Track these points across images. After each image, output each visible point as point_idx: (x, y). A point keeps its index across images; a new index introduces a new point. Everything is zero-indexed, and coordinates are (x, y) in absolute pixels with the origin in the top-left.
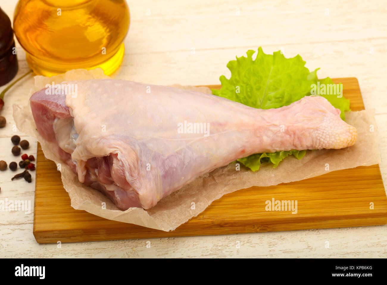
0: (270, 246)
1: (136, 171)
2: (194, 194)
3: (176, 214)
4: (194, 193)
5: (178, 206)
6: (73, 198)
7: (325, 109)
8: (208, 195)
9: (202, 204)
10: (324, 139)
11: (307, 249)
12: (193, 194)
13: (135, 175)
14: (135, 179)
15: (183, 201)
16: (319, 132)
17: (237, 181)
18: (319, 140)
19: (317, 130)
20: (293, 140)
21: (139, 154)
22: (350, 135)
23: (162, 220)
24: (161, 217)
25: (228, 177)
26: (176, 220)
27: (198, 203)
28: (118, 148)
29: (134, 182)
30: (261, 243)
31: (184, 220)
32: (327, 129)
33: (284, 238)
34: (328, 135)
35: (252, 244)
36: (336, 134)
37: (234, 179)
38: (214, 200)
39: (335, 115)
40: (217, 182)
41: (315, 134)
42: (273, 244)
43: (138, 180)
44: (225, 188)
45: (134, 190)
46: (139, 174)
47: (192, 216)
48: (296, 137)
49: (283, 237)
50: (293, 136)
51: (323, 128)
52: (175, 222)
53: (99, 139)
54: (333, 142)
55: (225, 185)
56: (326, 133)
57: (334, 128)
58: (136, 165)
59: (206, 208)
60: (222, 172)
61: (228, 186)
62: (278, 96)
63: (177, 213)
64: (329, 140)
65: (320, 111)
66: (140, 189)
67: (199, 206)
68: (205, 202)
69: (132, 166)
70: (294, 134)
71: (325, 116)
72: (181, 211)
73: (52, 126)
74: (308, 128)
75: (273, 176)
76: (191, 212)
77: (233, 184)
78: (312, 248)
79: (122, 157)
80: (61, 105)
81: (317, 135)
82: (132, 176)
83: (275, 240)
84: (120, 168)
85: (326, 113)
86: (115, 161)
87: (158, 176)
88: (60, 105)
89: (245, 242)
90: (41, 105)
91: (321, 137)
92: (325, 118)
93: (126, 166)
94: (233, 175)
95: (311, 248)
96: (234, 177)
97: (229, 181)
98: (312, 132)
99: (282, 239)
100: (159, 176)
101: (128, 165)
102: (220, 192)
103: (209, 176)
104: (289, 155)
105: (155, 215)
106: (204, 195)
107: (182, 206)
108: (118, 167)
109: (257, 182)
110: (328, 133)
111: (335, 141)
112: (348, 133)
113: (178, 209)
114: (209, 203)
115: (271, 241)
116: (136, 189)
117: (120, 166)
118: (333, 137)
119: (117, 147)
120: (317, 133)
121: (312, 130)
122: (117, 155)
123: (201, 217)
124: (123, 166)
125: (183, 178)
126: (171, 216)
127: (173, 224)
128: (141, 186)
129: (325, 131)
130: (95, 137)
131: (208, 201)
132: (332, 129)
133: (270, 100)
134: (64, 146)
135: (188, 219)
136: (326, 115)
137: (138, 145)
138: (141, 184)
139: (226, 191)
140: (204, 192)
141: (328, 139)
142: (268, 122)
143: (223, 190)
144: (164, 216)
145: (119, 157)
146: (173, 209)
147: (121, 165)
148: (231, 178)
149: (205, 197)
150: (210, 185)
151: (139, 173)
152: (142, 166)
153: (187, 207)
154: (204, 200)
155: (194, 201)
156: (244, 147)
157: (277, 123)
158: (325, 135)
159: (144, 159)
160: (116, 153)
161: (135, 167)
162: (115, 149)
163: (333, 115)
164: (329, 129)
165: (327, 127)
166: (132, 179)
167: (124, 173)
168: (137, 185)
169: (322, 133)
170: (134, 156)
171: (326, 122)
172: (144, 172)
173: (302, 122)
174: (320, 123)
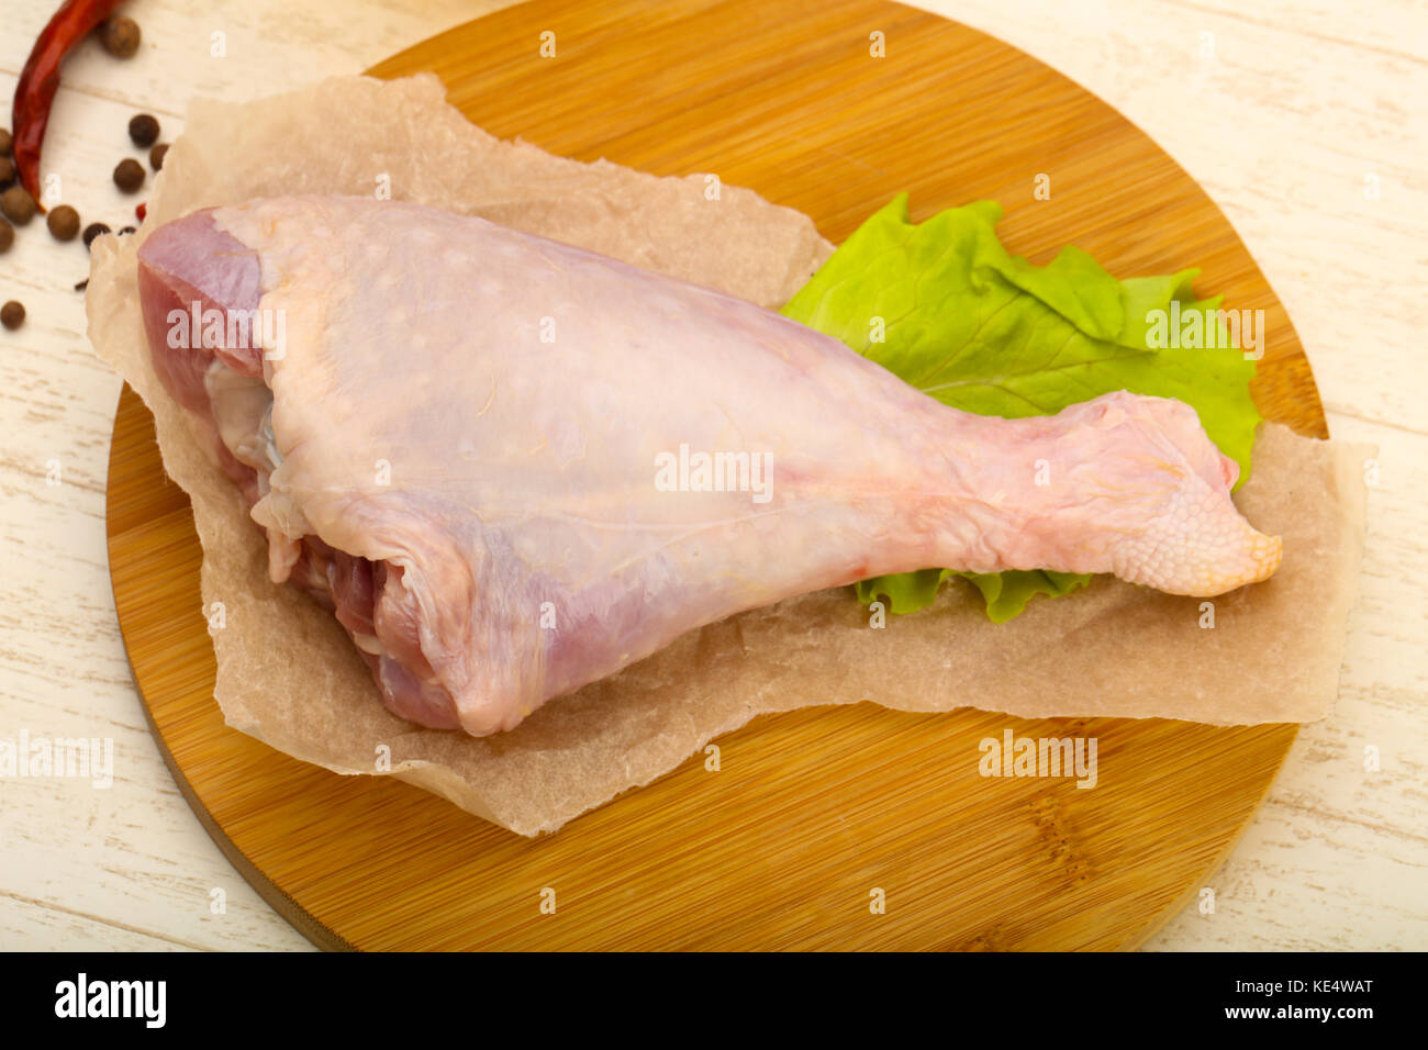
1: (461, 631)
2: (655, 691)
3: (573, 771)
4: (657, 685)
5: (587, 740)
6: (228, 659)
7: (1182, 460)
8: (702, 704)
9: (674, 741)
10: (1156, 571)
12: (653, 688)
13: (456, 642)
14: (451, 654)
15: (610, 717)
17: (818, 659)
18: (1139, 568)
21: (479, 575)
23: (522, 786)
24: (521, 773)
25: (788, 639)
26: (570, 794)
27: (661, 736)
28: (406, 549)
31: (598, 797)
32: (1172, 541)
34: (1172, 560)
37: (810, 648)
39: (1215, 488)
40: (745, 652)
43: (461, 658)
44: (769, 688)
46: (468, 640)
47: (628, 781)
52: (566, 800)
53: (349, 501)
55: (772, 675)
56: (1164, 553)
57: (1198, 541)
58: (464, 609)
59: (683, 758)
61: (779, 679)
63: (579, 766)
64: (1174, 576)
65: (1162, 468)
68: (688, 734)
69: (448, 614)
71: (1177, 489)
72: (592, 761)
75: (949, 666)
76: (628, 768)
77: (802, 672)
81: (1133, 553)
84: (404, 612)
85: (1181, 476)
86: (390, 587)
87: (533, 655)
92: (1175, 496)
93: (425, 612)
94: (810, 633)
96: (811, 642)
97: (791, 653)
98: (1118, 542)
101: (434, 610)
102: (747, 703)
105: (501, 761)
106: (689, 701)
107: (601, 741)
108: (401, 609)
109: (886, 677)
110: (1171, 555)
113: (586, 750)
114: (699, 741)
117: (407, 606)
118: (1188, 568)
119: (403, 542)
120: (1134, 547)
122: (400, 570)
124: (417, 609)
126: (555, 773)
127: (556, 808)
128: (469, 681)
129: (1164, 548)
130: (335, 489)
131: (698, 733)
132: (1191, 544)
134: (238, 447)
135: (613, 791)
137: (484, 538)
139: (768, 698)
140: (694, 686)
141: (1169, 574)
143: (760, 694)
144: (529, 773)
146: (568, 748)
147: (412, 604)
148: (800, 641)
149: (692, 714)
150: (719, 663)
151: (470, 637)
152: (482, 613)
153: (619, 747)
154: (686, 726)
155: (650, 722)
156: (866, 559)
157: (997, 499)
158: (1161, 557)
159: (496, 593)
160: (399, 563)
161: (458, 618)
162: (399, 552)
163: (1208, 489)
164: (1182, 542)
165: (1174, 535)
166: (444, 655)
167: (417, 630)
168: (455, 676)
169: (1152, 551)
170: (459, 579)
171: (1174, 513)
172: (486, 637)
173: (1084, 504)
174: (1153, 516)
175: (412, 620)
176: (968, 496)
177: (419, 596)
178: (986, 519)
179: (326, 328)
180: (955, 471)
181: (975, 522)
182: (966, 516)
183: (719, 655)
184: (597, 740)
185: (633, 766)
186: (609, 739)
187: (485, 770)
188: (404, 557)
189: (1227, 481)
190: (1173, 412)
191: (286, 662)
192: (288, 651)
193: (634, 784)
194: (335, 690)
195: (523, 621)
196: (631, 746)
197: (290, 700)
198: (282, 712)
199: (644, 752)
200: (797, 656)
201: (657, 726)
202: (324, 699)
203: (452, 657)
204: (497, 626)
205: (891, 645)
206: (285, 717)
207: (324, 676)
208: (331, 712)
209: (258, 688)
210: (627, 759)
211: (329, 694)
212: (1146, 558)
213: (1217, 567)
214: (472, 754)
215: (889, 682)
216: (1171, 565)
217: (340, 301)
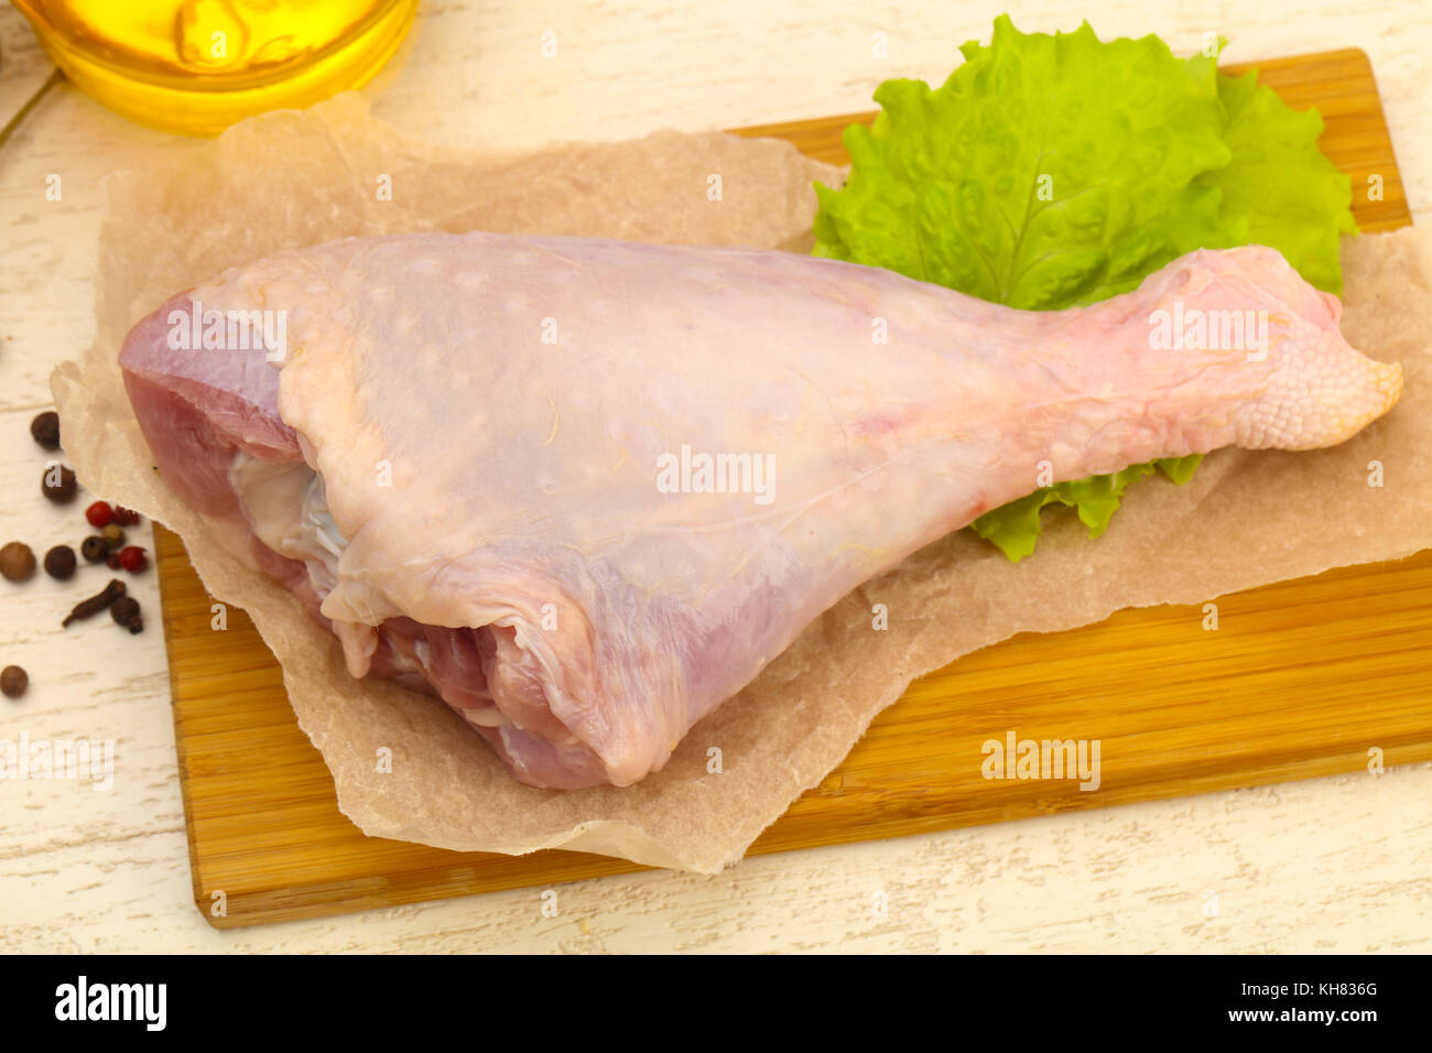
0: (1097, 871)
1: (589, 679)
2: (796, 679)
3: (740, 792)
4: (796, 674)
5: (743, 755)
6: (342, 769)
7: (1283, 307)
8: (849, 682)
9: (834, 730)
10: (1283, 430)
11: (1237, 876)
12: (791, 678)
13: (586, 692)
14: (586, 706)
15: (759, 723)
16: (1265, 407)
17: (953, 601)
18: (1265, 433)
19: (1258, 400)
21: (593, 615)
23: (692, 822)
24: (686, 808)
25: (916, 589)
26: (743, 816)
27: (819, 728)
28: (512, 606)
30: (1065, 863)
31: (773, 812)
32: (1294, 394)
33: (1148, 834)
34: (1299, 414)
35: (1031, 869)
37: (941, 593)
38: (876, 709)
39: (1324, 328)
42: (1109, 863)
43: (596, 708)
44: (914, 649)
45: (581, 744)
46: (598, 686)
47: (799, 786)
48: (1178, 432)
49: (1144, 826)
50: (1164, 431)
51: (1283, 392)
52: (741, 824)
53: (434, 570)
55: (912, 632)
56: (1290, 410)
57: (1321, 386)
58: (587, 654)
59: (849, 747)
61: (921, 636)
62: (1084, 218)
63: (743, 784)
64: (1303, 431)
68: (846, 720)
69: (573, 664)
71: (1286, 338)
72: (757, 775)
73: (224, 474)
74: (1224, 399)
76: (796, 773)
77: (944, 620)
78: (1256, 873)
79: (533, 636)
80: (262, 411)
81: (1258, 417)
82: (571, 696)
83: (1114, 842)
84: (525, 676)
85: (1287, 324)
86: (503, 653)
88: (256, 409)
89: (1004, 863)
90: (173, 394)
92: (1286, 346)
93: (547, 667)
94: (936, 578)
95: (1250, 870)
96: (940, 586)
97: (924, 603)
98: (1238, 409)
99: (1141, 835)
102: (897, 670)
104: (1143, 475)
105: (661, 801)
106: (834, 683)
107: (758, 751)
108: (521, 673)
109: (1029, 601)
110: (1298, 409)
113: (746, 764)
114: (860, 723)
115: (1101, 852)
116: (592, 743)
117: (525, 667)
118: (1317, 418)
119: (510, 601)
120: (1257, 410)
123: (836, 783)
124: (538, 667)
126: (721, 798)
127: (733, 835)
128: (611, 729)
129: (1288, 404)
130: (418, 561)
131: (857, 715)
132: (1315, 392)
133: (1051, 234)
134: (280, 541)
135: (786, 801)
137: (589, 574)
138: (611, 723)
139: (918, 659)
140: (834, 666)
141: (1299, 429)
142: (1069, 390)
143: (907, 658)
144: (695, 805)
145: (521, 639)
147: (532, 665)
148: (929, 588)
149: (842, 696)
150: (853, 636)
151: (599, 683)
152: (607, 654)
153: (779, 752)
154: (841, 712)
155: (801, 718)
156: (983, 493)
157: (1105, 392)
158: (1286, 414)
159: (617, 629)
160: (507, 623)
161: (584, 667)
162: (505, 611)
163: (1318, 331)
164: (1305, 393)
165: (1296, 388)
166: (577, 710)
167: (542, 691)
168: (594, 729)
169: (1275, 410)
170: (575, 623)
171: (1290, 364)
172: (618, 678)
173: (1198, 375)
174: (1270, 373)
175: (535, 682)
176: (1073, 398)
177: (536, 653)
178: (1097, 416)
179: (357, 389)
180: (1052, 376)
181: (1085, 422)
182: (1075, 418)
183: (850, 626)
184: (754, 751)
185: (800, 768)
186: (766, 746)
187: (647, 815)
188: (511, 615)
189: (1333, 317)
190: (1259, 258)
192: (400, 745)
193: (806, 788)
194: (460, 774)
195: (652, 651)
196: (791, 748)
197: (419, 795)
198: (415, 810)
199: (807, 750)
200: (930, 604)
201: (811, 720)
202: (453, 786)
203: (587, 709)
204: (626, 664)
206: (419, 815)
207: (444, 762)
208: (465, 797)
209: (381, 791)
210: (792, 762)
211: (455, 778)
212: (1271, 419)
213: (1346, 410)
214: (628, 802)
215: (1034, 605)
216: (1299, 420)
217: (363, 357)
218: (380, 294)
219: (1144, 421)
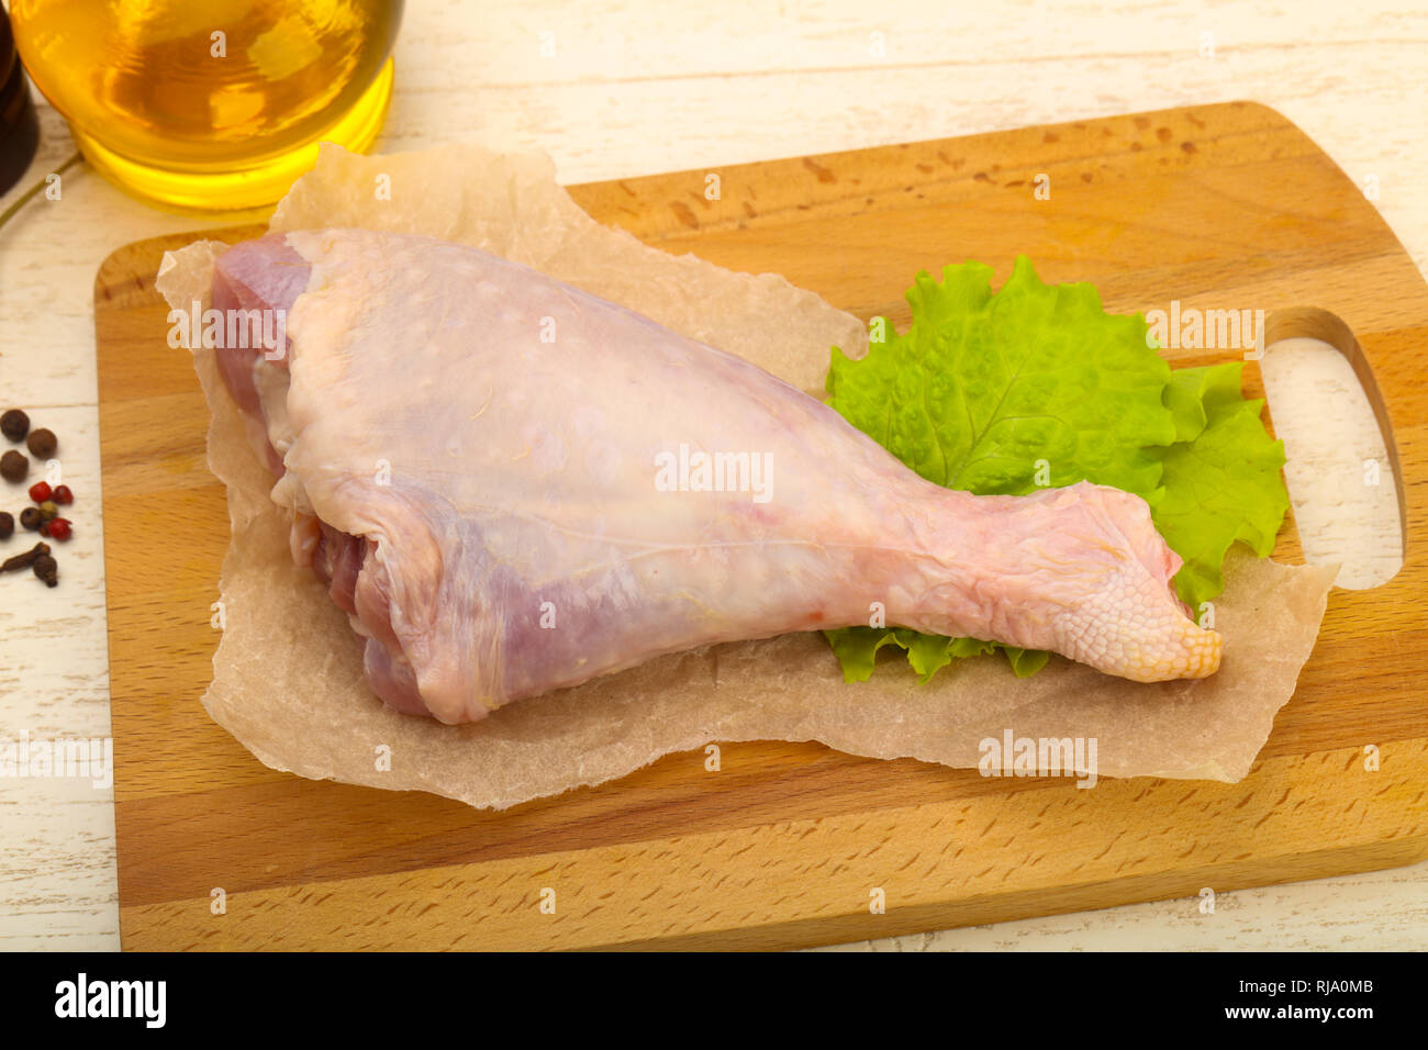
1: (427, 611)
2: (626, 706)
3: (531, 761)
4: (630, 700)
5: (550, 738)
7: (1126, 546)
8: (665, 722)
9: (630, 751)
10: (1090, 646)
12: (624, 703)
13: (423, 615)
14: (418, 632)
15: (577, 723)
16: (1077, 619)
17: (783, 700)
19: (1073, 611)
20: (992, 621)
21: (448, 562)
22: (1185, 653)
23: (481, 767)
24: (483, 755)
25: (760, 679)
26: (523, 780)
27: (619, 744)
28: (379, 524)
29: (413, 641)
31: (550, 788)
32: (1105, 617)
34: (1105, 636)
36: (1133, 640)
37: (777, 690)
38: (670, 750)
39: (1154, 575)
40: (717, 685)
41: (1064, 622)
43: (426, 637)
44: (729, 719)
46: (433, 619)
47: (579, 780)
48: (1002, 615)
50: (988, 610)
51: (1095, 611)
52: (519, 784)
53: (339, 480)
54: (1117, 661)
56: (1098, 629)
57: (1131, 620)
58: (431, 589)
59: (634, 768)
60: (754, 653)
61: (741, 713)
62: (1027, 436)
63: (537, 758)
64: (1106, 653)
65: (1106, 549)
66: (425, 665)
67: (617, 754)
68: (643, 747)
69: (416, 591)
70: (995, 605)
71: (1118, 571)
72: (550, 756)
74: (1045, 600)
75: (900, 721)
76: (582, 767)
77: (765, 710)
79: (390, 556)
81: (1070, 626)
82: (408, 619)
84: (377, 587)
85: (1123, 560)
86: (367, 562)
87: (491, 642)
91: (1082, 638)
92: (1115, 577)
93: (395, 588)
94: (780, 677)
96: (780, 685)
97: (759, 693)
98: (1056, 614)
100: (494, 643)
101: (402, 586)
102: (705, 729)
103: (707, 657)
104: (983, 651)
105: (468, 744)
106: (653, 718)
107: (562, 741)
108: (375, 583)
109: (842, 724)
110: (1105, 631)
111: (1126, 661)
112: (1177, 647)
113: (547, 745)
114: (653, 754)
116: (414, 664)
117: (379, 579)
118: (1120, 646)
119: (381, 520)
120: (1070, 620)
121: (1055, 609)
122: (375, 544)
124: (387, 583)
125: (582, 661)
126: (514, 761)
127: (508, 790)
128: (430, 658)
129: (1097, 623)
130: (330, 467)
131: (654, 747)
132: (1123, 622)
135: (564, 785)
136: (1122, 568)
137: (457, 527)
138: (433, 653)
139: (725, 728)
142: (919, 545)
143: (719, 723)
144: (490, 757)
145: (380, 553)
146: (530, 741)
147: (383, 579)
148: (770, 683)
149: (654, 729)
150: (690, 690)
151: (435, 617)
153: (579, 748)
154: (644, 740)
155: (613, 732)
156: (822, 605)
157: (945, 555)
158: (1093, 632)
159: (461, 577)
160: (375, 538)
161: (425, 598)
162: (375, 527)
163: (1147, 574)
164: (1114, 619)
165: (1108, 612)
166: (410, 632)
167: (387, 606)
168: (418, 652)
169: (1086, 626)
170: (429, 562)
171: (1111, 593)
172: (450, 618)
173: (1028, 573)
174: (1091, 593)
175: (383, 595)
176: (921, 553)
177: (389, 570)
178: (934, 573)
180: (910, 528)
181: (923, 575)
182: (916, 570)
183: (691, 683)
184: (559, 740)
185: (586, 766)
186: (570, 739)
187: (453, 750)
188: (380, 533)
189: (1167, 571)
190: (1125, 502)
191: (288, 639)
193: (585, 783)
194: (331, 671)
195: (484, 609)
196: (591, 748)
197: (286, 670)
198: (276, 680)
199: (600, 756)
200: (764, 695)
201: (618, 736)
202: (319, 674)
203: (419, 635)
204: (460, 611)
205: (852, 696)
206: (278, 684)
208: (323, 685)
209: (257, 657)
210: (583, 760)
211: (325, 671)
212: (1081, 633)
213: (1148, 649)
214: (443, 737)
215: (844, 729)
216: (1104, 642)
217: (371, 310)
218: (414, 274)
219: (972, 594)
